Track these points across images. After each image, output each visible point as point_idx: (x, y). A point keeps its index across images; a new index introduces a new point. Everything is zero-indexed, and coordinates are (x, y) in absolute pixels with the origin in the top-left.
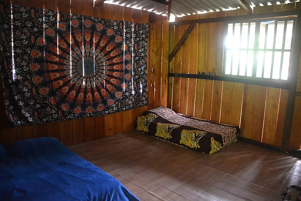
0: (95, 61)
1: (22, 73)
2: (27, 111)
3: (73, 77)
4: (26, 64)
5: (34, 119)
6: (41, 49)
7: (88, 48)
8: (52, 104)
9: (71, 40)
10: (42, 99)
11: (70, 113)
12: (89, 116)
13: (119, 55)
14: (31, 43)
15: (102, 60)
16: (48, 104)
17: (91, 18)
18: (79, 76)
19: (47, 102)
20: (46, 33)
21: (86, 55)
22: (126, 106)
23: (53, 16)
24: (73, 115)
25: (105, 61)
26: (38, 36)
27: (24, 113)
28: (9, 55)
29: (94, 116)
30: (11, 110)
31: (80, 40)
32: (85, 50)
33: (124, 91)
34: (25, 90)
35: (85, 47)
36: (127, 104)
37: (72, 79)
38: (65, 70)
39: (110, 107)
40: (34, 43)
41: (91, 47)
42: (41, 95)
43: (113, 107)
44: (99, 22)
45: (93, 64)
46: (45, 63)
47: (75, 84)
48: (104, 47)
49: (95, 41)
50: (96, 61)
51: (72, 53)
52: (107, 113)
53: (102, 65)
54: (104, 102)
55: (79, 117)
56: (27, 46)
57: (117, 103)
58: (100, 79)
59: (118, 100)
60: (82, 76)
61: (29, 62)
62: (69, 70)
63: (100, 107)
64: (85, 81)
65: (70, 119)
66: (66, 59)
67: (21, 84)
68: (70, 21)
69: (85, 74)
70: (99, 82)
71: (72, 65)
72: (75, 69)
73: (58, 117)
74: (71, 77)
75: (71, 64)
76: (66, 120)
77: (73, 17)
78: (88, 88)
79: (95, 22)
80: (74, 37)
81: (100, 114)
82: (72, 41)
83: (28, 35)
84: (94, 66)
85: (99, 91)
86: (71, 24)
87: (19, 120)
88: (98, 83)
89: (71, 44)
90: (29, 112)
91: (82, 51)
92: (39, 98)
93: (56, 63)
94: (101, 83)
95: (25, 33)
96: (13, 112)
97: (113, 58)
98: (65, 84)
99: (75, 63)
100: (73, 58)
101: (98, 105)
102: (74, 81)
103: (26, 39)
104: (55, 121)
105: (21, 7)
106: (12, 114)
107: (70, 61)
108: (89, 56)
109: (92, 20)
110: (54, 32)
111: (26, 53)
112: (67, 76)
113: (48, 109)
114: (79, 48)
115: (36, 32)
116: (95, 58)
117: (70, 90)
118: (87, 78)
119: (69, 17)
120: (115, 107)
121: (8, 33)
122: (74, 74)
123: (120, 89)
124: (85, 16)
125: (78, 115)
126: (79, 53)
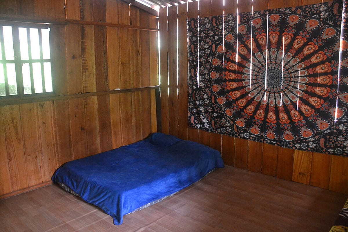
0: (283, 70)
1: (204, 80)
2: (207, 117)
3: (252, 90)
4: (207, 72)
5: (211, 126)
6: (220, 57)
7: (273, 53)
8: (228, 116)
9: (251, 44)
10: (219, 109)
11: (245, 131)
12: (268, 142)
13: (329, 60)
14: (213, 52)
15: (296, 68)
16: (223, 114)
17: (279, 11)
18: (259, 89)
19: (223, 112)
20: (225, 40)
21: (271, 61)
22: (336, 146)
23: (232, 20)
24: (249, 134)
25: (300, 70)
26: (218, 44)
27: (202, 118)
28: (195, 64)
29: (276, 145)
30: (194, 113)
31: (263, 43)
32: (270, 55)
33: (335, 120)
34: (205, 96)
35: (269, 51)
36: (339, 145)
37: (251, 91)
38: (244, 80)
39: (305, 141)
40: (215, 51)
41: (278, 51)
42: (219, 104)
43: (310, 141)
44: (292, 13)
45: (281, 73)
46: (223, 72)
47: (254, 98)
48: (301, 49)
49: (285, 41)
50: (286, 70)
51: (252, 60)
52: (298, 148)
53: (296, 75)
54: (295, 130)
55: (255, 139)
56: (208, 55)
57: (317, 137)
58: (290, 95)
59: (321, 134)
60: (263, 89)
61: (210, 70)
62: (248, 80)
63: (288, 136)
64: (266, 96)
65: (244, 138)
66: (246, 67)
67: (203, 91)
68: (251, 21)
69: (268, 87)
70: (288, 99)
71: (252, 75)
72: (255, 79)
73: (233, 132)
74: (250, 88)
75: (251, 73)
76: (240, 138)
77: (255, 15)
78: (270, 106)
79: (285, 14)
80: (256, 40)
81: (286, 145)
82: (253, 46)
83: (210, 43)
84: (282, 76)
85: (288, 112)
86: (252, 24)
87: (200, 123)
88: (287, 101)
89: (251, 49)
90: (208, 119)
91: (266, 57)
92: (217, 107)
93: (234, 72)
94: (291, 101)
95: (207, 42)
96: (196, 115)
97: (316, 65)
98: (242, 96)
99: (256, 71)
100: (253, 66)
101: (283, 132)
102: (252, 94)
103: (208, 48)
104: (228, 134)
105: (205, 18)
106: (195, 116)
107: (250, 69)
108: (275, 63)
109: (281, 13)
110: (233, 38)
111: (208, 62)
112: (246, 87)
113: (223, 120)
114: (262, 53)
115: (216, 41)
116: (285, 66)
117: (248, 104)
118: (270, 91)
119: (250, 17)
120: (311, 143)
121: (196, 45)
122: (254, 85)
123: (327, 116)
124: (271, 10)
125: (255, 136)
126: (261, 59)
